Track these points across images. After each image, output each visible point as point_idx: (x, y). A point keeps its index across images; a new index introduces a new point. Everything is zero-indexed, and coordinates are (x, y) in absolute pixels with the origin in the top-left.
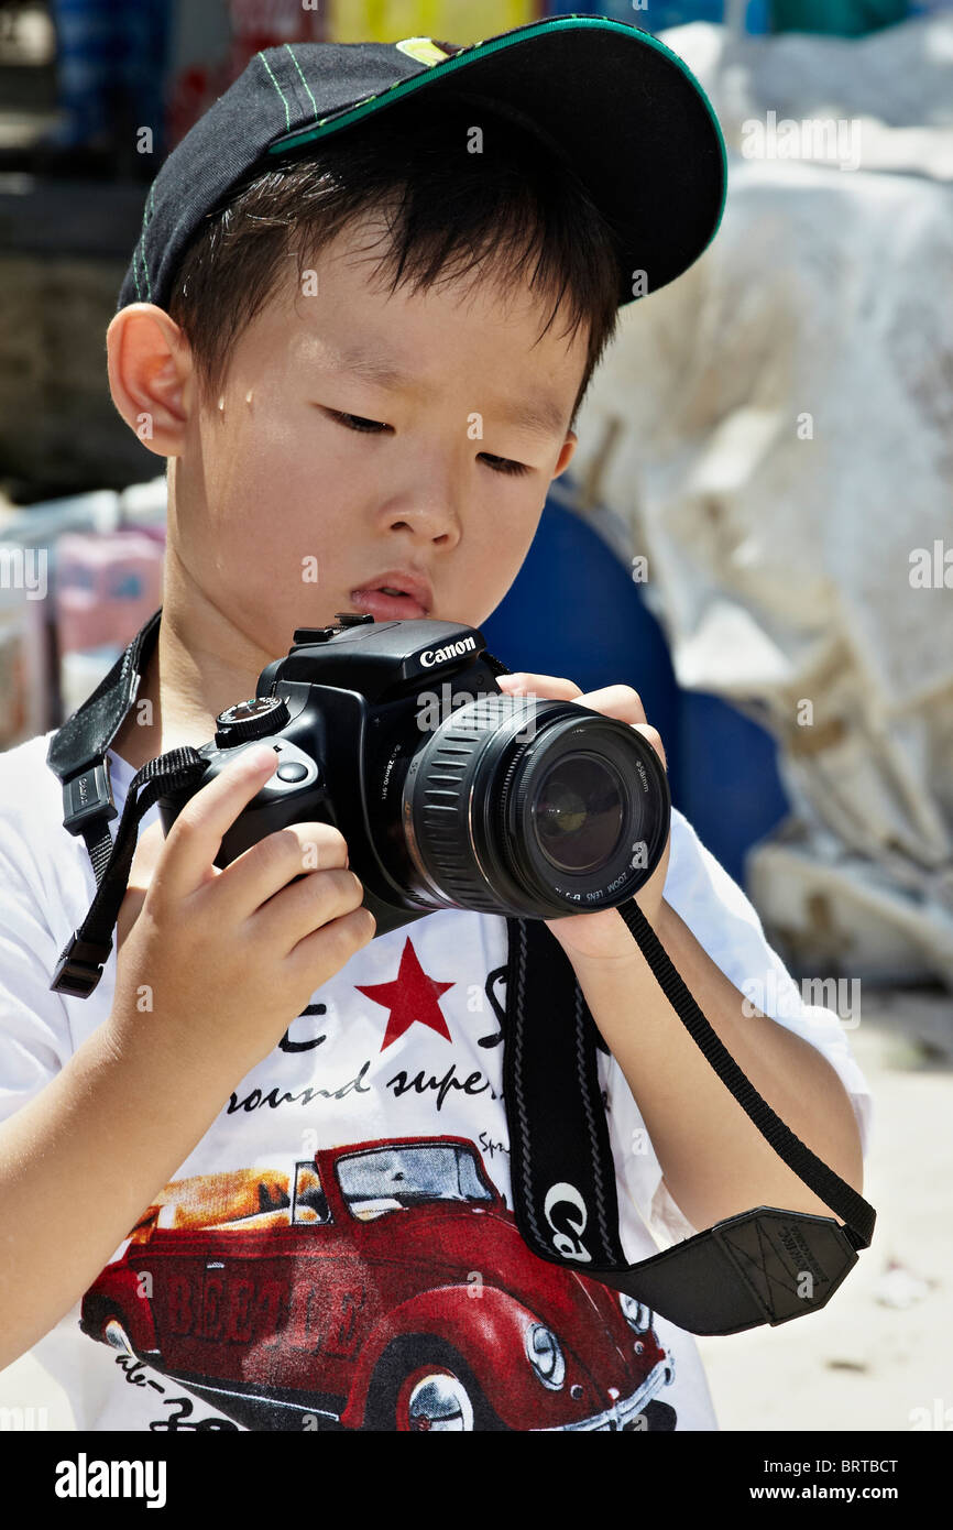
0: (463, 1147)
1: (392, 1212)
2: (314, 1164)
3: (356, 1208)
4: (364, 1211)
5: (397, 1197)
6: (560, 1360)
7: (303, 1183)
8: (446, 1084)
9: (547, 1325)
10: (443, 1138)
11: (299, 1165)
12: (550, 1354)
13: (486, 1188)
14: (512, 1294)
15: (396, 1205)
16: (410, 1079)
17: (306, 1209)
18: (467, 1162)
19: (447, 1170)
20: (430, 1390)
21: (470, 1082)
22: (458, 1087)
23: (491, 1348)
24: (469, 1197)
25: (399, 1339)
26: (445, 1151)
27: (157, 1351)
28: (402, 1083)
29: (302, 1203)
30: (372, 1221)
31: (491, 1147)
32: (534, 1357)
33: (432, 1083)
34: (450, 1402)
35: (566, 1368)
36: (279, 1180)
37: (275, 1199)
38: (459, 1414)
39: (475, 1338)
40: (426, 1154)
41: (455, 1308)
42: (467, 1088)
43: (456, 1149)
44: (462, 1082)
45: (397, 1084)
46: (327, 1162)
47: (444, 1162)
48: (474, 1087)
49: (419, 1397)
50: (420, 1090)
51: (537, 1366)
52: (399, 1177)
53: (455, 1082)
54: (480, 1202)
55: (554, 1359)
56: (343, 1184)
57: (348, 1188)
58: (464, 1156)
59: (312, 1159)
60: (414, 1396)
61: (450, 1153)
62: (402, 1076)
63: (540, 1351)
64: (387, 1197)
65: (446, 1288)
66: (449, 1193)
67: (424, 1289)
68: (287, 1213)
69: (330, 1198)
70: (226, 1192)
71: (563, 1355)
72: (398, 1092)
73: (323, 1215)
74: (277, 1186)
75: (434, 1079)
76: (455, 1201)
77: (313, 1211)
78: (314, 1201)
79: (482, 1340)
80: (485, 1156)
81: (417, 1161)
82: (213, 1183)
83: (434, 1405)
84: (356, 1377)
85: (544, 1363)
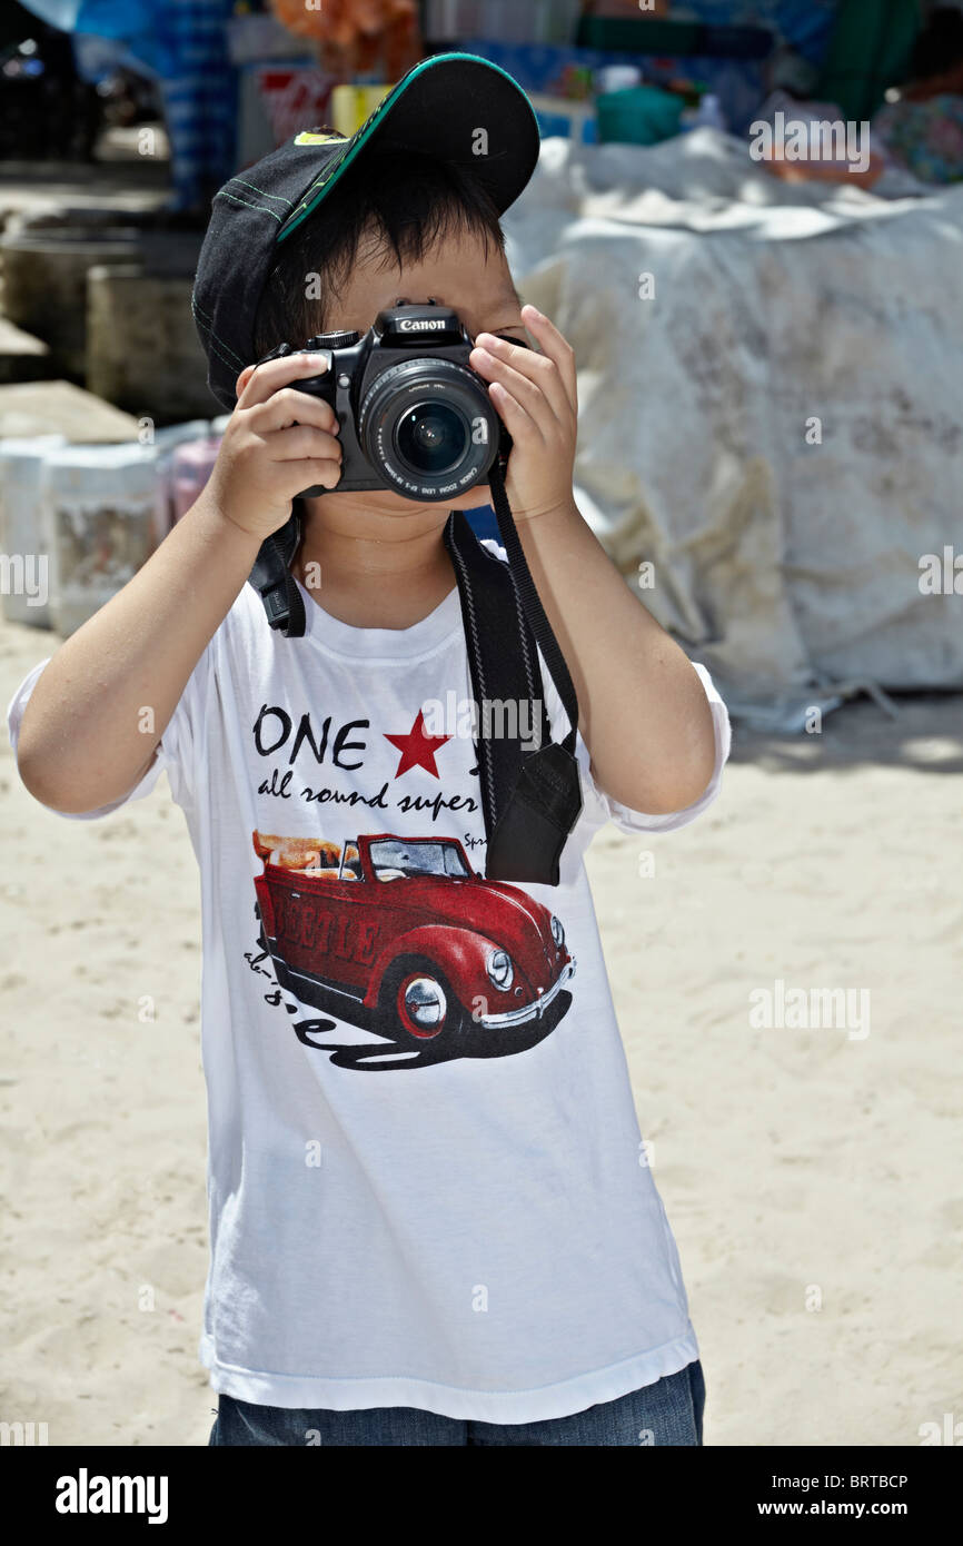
0: (450, 844)
1: (400, 878)
2: (357, 844)
3: (379, 873)
4: (385, 876)
5: (403, 870)
6: (511, 972)
7: (349, 854)
8: (437, 804)
9: (506, 950)
10: (434, 838)
11: (348, 843)
12: (505, 969)
13: (465, 869)
14: (480, 932)
15: (403, 875)
16: (412, 801)
17: (349, 871)
18: (452, 854)
19: (437, 858)
20: (419, 987)
21: (452, 802)
22: (446, 806)
23: (460, 964)
24: (452, 875)
25: (401, 957)
26: (435, 846)
27: (274, 939)
28: (407, 804)
29: (347, 866)
30: (388, 883)
31: (473, 843)
32: (492, 971)
33: (427, 803)
34: (431, 995)
35: (514, 976)
36: (334, 850)
37: (330, 862)
38: (437, 1003)
39: (448, 959)
40: (422, 848)
41: (435, 939)
42: (451, 805)
43: (443, 845)
44: (447, 803)
45: (404, 804)
46: (364, 843)
47: (435, 853)
48: (456, 805)
49: (412, 991)
50: (418, 808)
51: (494, 977)
52: (406, 858)
53: (443, 803)
54: (459, 877)
55: (507, 971)
56: (373, 858)
57: (376, 860)
58: (449, 850)
59: (356, 840)
60: (408, 990)
61: (440, 848)
62: (407, 800)
63: (497, 967)
64: (397, 869)
65: (431, 926)
66: (439, 871)
67: (417, 926)
68: (336, 871)
69: (365, 866)
70: (302, 850)
71: (513, 969)
72: (404, 809)
73: (359, 875)
74: (333, 854)
75: (428, 801)
76: (442, 876)
77: (353, 873)
78: (355, 867)
79: (454, 959)
80: (467, 850)
81: (416, 852)
82: (296, 843)
83: (421, 996)
84: (372, 978)
85: (500, 975)
